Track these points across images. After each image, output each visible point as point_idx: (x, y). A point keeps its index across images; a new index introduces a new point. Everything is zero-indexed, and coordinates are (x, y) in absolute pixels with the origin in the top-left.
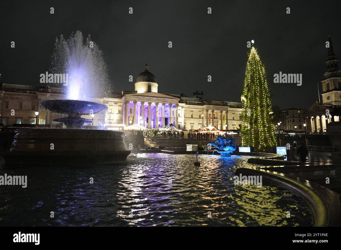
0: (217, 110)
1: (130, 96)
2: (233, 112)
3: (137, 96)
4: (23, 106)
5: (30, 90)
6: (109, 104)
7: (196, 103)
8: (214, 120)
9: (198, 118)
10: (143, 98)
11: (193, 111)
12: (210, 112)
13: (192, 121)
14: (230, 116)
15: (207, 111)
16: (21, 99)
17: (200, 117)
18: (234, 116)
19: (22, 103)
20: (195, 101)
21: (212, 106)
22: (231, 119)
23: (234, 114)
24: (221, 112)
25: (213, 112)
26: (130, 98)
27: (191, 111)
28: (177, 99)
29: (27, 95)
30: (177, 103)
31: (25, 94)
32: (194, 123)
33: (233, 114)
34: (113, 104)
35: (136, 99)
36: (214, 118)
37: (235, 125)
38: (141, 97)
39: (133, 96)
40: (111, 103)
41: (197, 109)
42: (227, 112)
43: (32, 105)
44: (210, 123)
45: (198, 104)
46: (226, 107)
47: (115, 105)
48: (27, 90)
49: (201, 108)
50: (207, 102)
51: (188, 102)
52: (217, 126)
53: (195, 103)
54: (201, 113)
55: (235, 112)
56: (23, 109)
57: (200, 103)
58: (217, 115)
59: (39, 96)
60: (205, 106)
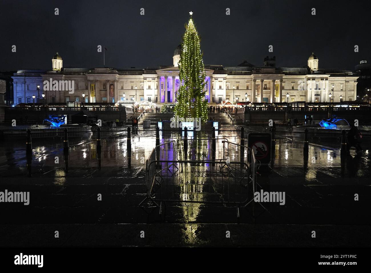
0: (268, 79)
1: (160, 71)
2: (294, 80)
3: (167, 71)
4: (79, 86)
5: (83, 72)
6: (147, 80)
7: (243, 73)
8: (264, 91)
9: (245, 90)
10: (174, 72)
11: (239, 82)
12: (258, 82)
13: (237, 93)
14: (288, 86)
15: (255, 81)
16: (77, 81)
17: (248, 89)
18: (294, 85)
19: (78, 84)
20: (243, 70)
21: (260, 75)
22: (288, 89)
23: (294, 82)
24: (274, 81)
25: (262, 81)
26: (161, 73)
27: (236, 82)
28: (210, 71)
29: (81, 77)
30: (211, 75)
31: (79, 76)
32: (240, 96)
33: (292, 82)
34: (151, 80)
35: (167, 74)
36: (265, 89)
37: (295, 96)
38: (171, 71)
39: (164, 71)
40: (149, 79)
41: (244, 80)
42: (281, 81)
43: (85, 85)
44: (258, 94)
45: (245, 74)
46: (279, 75)
47: (153, 81)
48: (80, 72)
49: (249, 78)
50: (255, 71)
51: (233, 72)
52: (270, 97)
53: (241, 72)
54: (249, 83)
55: (295, 80)
56: (79, 89)
57: (248, 72)
58: (270, 85)
59: (88, 77)
60: (252, 76)
